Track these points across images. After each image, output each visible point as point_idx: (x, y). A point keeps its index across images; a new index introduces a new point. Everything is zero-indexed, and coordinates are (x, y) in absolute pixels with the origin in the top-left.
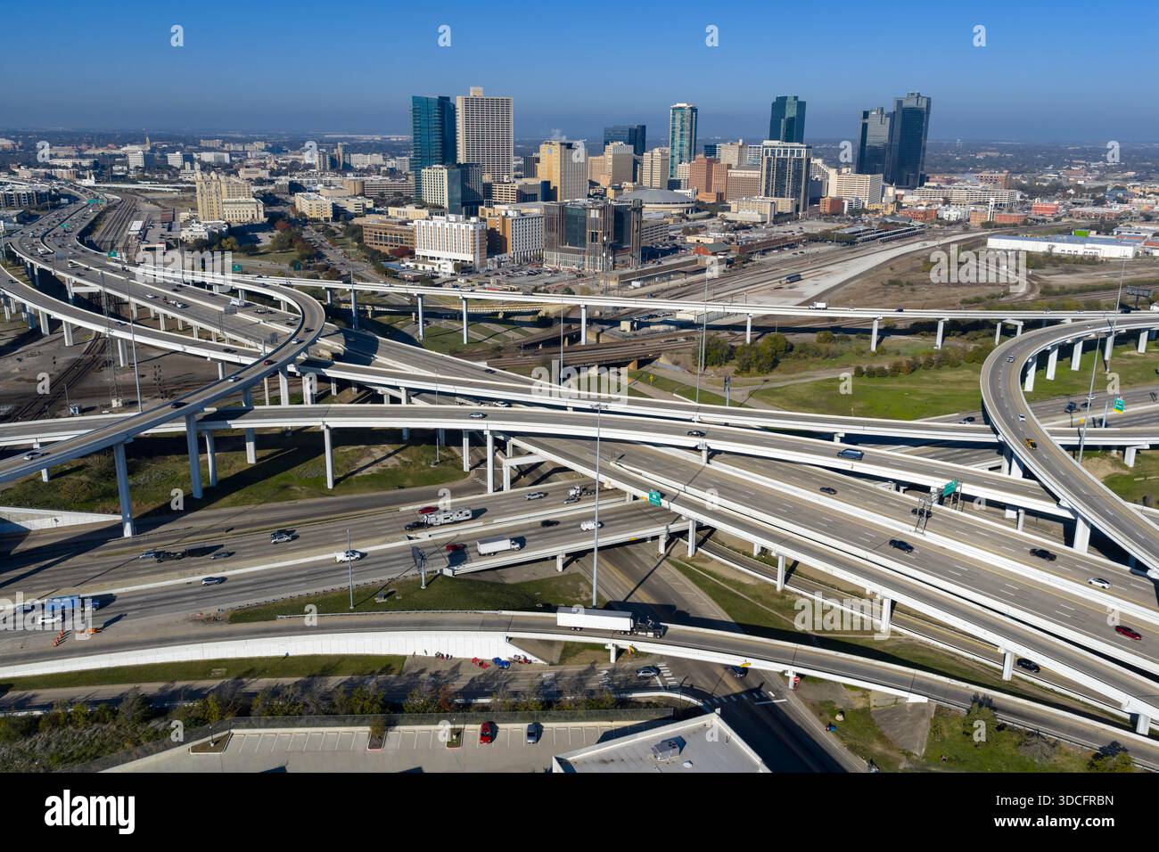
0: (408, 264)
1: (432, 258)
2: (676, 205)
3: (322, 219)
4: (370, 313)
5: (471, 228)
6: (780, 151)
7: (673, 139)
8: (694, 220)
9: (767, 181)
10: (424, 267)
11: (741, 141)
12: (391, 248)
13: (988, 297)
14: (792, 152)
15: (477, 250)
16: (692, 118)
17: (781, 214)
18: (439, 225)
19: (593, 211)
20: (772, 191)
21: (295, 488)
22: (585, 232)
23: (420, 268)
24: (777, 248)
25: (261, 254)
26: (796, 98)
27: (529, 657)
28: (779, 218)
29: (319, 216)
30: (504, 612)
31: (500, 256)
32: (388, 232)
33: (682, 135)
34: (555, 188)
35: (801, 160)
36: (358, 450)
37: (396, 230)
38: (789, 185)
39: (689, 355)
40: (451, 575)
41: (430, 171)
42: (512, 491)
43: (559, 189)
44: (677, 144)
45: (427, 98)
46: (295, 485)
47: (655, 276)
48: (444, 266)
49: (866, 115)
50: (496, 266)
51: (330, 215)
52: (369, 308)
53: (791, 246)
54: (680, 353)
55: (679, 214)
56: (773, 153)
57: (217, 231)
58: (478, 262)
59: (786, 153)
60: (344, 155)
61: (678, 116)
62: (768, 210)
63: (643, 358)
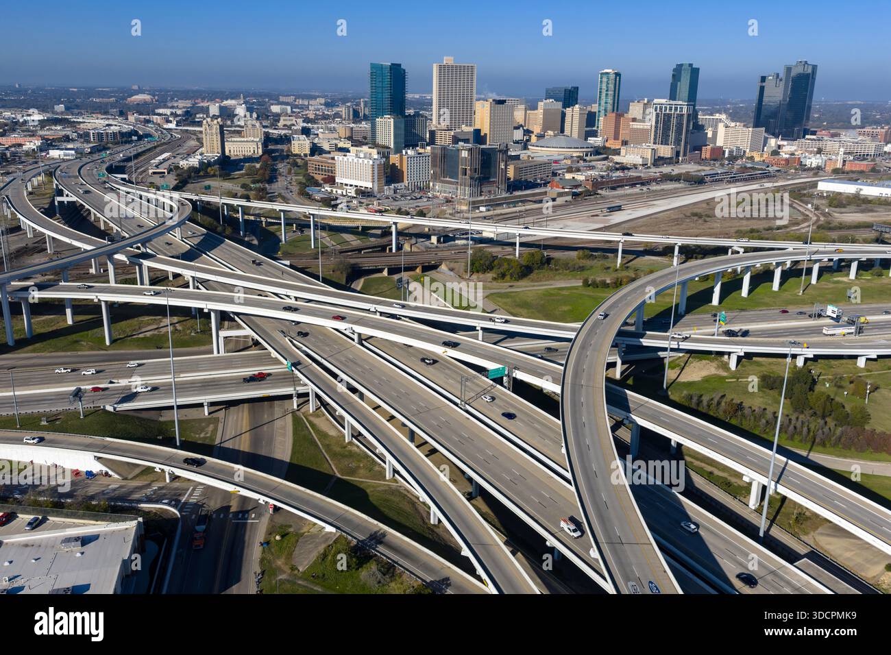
0: (326, 188)
1: (346, 185)
2: (577, 150)
3: (302, 155)
4: (264, 223)
5: (371, 162)
6: (666, 108)
7: (600, 97)
8: (590, 161)
9: (656, 132)
10: (336, 192)
11: (646, 99)
12: (323, 176)
13: (765, 229)
14: (676, 109)
15: (376, 180)
16: (616, 81)
17: (661, 158)
18: (350, 160)
19: (463, 151)
20: (659, 139)
21: (83, 343)
22: (458, 168)
23: (334, 192)
24: (629, 185)
25: (234, 178)
26: (691, 65)
27: (110, 472)
28: (659, 161)
29: (300, 152)
30: (108, 439)
31: (396, 185)
32: (323, 164)
33: (607, 95)
34: (486, 134)
35: (682, 115)
36: (151, 320)
37: (329, 163)
38: (672, 136)
39: (463, 264)
40: (113, 411)
41: (381, 120)
42: (227, 354)
43: (488, 135)
44: (603, 102)
45: (382, 65)
46: (84, 341)
47: (504, 203)
48: (350, 191)
49: (763, 79)
50: (392, 192)
51: (308, 152)
52: (263, 219)
53: (643, 184)
54: (458, 262)
55: (578, 157)
56: (661, 109)
57: (206, 161)
58: (376, 189)
59: (671, 109)
60: (364, 108)
61: (605, 80)
62: (648, 155)
63: (427, 264)
